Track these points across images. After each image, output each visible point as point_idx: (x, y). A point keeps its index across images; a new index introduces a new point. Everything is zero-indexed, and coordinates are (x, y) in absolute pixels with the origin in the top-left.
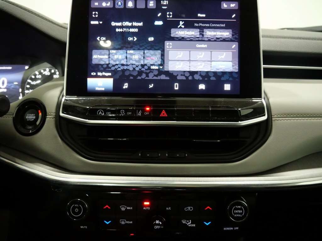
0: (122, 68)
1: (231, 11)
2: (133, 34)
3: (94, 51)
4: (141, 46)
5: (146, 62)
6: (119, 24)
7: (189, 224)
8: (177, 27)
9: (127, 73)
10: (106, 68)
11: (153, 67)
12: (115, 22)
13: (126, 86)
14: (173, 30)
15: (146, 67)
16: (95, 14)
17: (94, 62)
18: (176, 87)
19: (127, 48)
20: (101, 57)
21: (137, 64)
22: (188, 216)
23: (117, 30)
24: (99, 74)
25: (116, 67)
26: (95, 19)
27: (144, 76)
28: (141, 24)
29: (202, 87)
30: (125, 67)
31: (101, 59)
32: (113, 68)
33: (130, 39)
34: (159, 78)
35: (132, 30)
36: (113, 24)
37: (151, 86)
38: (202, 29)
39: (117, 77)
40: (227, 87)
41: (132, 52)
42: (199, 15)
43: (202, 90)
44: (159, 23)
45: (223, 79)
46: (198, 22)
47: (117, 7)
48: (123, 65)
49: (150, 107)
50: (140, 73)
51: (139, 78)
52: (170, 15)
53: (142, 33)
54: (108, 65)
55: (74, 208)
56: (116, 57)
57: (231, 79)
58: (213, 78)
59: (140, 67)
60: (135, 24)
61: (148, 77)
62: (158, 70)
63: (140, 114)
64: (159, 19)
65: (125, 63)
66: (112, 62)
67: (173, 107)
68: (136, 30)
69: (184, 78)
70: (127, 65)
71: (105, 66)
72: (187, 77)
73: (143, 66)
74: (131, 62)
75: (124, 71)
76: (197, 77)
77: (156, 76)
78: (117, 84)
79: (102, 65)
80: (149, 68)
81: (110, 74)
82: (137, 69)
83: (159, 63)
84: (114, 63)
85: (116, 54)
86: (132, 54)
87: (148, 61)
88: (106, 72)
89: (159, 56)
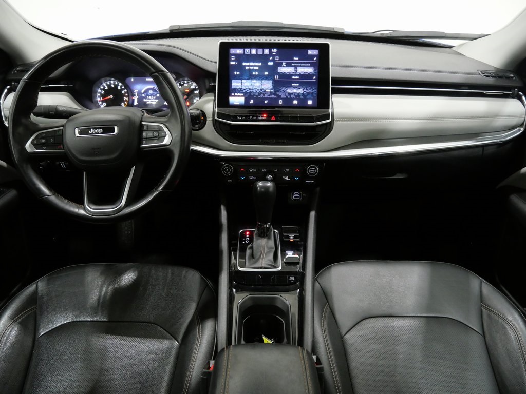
0: (249, 91)
1: (313, 56)
2: (256, 70)
3: (233, 81)
4: (260, 78)
5: (263, 88)
6: (247, 64)
7: (287, 178)
8: (281, 66)
9: (252, 94)
10: (240, 91)
11: (267, 91)
12: (245, 62)
13: (252, 102)
14: (279, 68)
15: (263, 91)
16: (233, 58)
17: (233, 87)
18: (281, 102)
19: (252, 79)
20: (237, 84)
21: (258, 88)
22: (286, 174)
23: (246, 68)
24: (236, 94)
25: (246, 90)
26: (233, 61)
27: (262, 96)
28: (260, 64)
29: (295, 102)
30: (251, 91)
31: (237, 86)
32: (244, 91)
33: (254, 73)
34: (271, 97)
35: (255, 68)
36: (244, 64)
37: (266, 102)
38: (296, 67)
39: (247, 96)
40: (310, 102)
41: (255, 81)
42: (295, 58)
43: (295, 104)
44: (271, 63)
45: (307, 97)
46: (294, 63)
47: (246, 53)
48: (250, 89)
49: (266, 114)
50: (260, 94)
51: (259, 97)
52: (277, 58)
53: (261, 69)
54: (241, 89)
55: (226, 169)
56: (246, 84)
57: (312, 97)
58: (302, 97)
59: (260, 90)
60: (257, 64)
61: (265, 96)
62: (270, 92)
63: (260, 118)
64: (271, 61)
65: (251, 88)
67: (279, 114)
68: (257, 68)
69: (285, 97)
70: (252, 89)
71: (239, 90)
72: (287, 97)
73: (261, 90)
74: (255, 87)
75: (250, 92)
76: (292, 96)
77: (269, 96)
78: (247, 100)
79: (238, 89)
80: (265, 91)
81: (242, 94)
82: (258, 91)
83: (271, 88)
84: (245, 88)
85: (246, 82)
86: (255, 83)
87: (265, 87)
88: (240, 93)
89: (271, 84)
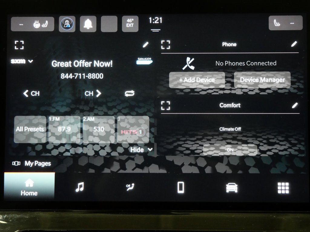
0: (72, 151)
1: (288, 35)
2: (95, 84)
3: (17, 119)
4: (110, 108)
5: (120, 139)
6: (67, 64)
8: (179, 70)
9: (83, 162)
10: (41, 151)
11: (133, 150)
12: (59, 60)
13: (80, 187)
14: (172, 76)
15: (120, 150)
16: (19, 45)
17: (18, 139)
18: (181, 189)
19: (83, 112)
20: (32, 129)
21: (102, 143)
23: (63, 76)
24: (28, 163)
25: (62, 149)
26: (18, 55)
27: (116, 167)
28: (108, 64)
29: (232, 188)
30: (79, 150)
31: (32, 134)
32: (55, 153)
33: (89, 93)
34: (146, 171)
35: (91, 76)
36: (55, 64)
37: (130, 187)
38: (230, 72)
39: (64, 169)
40: (283, 188)
41: (91, 119)
42: (224, 44)
43: (232, 193)
44: (144, 61)
45: (273, 171)
46: (222, 58)
47: (61, 30)
48: (74, 145)
50: (109, 160)
51: (107, 171)
52: (166, 45)
54: (45, 145)
56: (60, 129)
57: (290, 171)
58: (253, 171)
59: (108, 149)
60: (98, 64)
61: (125, 169)
62: (145, 155)
64: (145, 54)
65: (78, 142)
66: (53, 140)
68: (100, 76)
69: (196, 170)
70: (83, 146)
71: (39, 148)
72: (202, 169)
73: (114, 147)
74: (91, 139)
75: (76, 157)
76: (221, 168)
77: (141, 166)
78: (63, 183)
79: (33, 146)
80: (126, 151)
81: (49, 164)
82: (103, 153)
83: (147, 140)
84: (57, 142)
85: (60, 123)
86: (92, 124)
87: (125, 138)
88: (41, 160)
89: (146, 127)
